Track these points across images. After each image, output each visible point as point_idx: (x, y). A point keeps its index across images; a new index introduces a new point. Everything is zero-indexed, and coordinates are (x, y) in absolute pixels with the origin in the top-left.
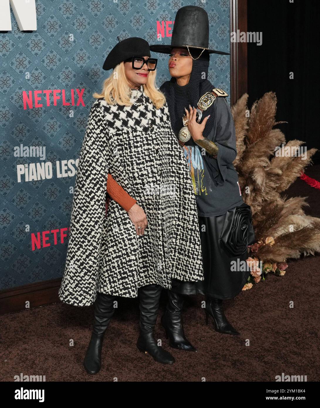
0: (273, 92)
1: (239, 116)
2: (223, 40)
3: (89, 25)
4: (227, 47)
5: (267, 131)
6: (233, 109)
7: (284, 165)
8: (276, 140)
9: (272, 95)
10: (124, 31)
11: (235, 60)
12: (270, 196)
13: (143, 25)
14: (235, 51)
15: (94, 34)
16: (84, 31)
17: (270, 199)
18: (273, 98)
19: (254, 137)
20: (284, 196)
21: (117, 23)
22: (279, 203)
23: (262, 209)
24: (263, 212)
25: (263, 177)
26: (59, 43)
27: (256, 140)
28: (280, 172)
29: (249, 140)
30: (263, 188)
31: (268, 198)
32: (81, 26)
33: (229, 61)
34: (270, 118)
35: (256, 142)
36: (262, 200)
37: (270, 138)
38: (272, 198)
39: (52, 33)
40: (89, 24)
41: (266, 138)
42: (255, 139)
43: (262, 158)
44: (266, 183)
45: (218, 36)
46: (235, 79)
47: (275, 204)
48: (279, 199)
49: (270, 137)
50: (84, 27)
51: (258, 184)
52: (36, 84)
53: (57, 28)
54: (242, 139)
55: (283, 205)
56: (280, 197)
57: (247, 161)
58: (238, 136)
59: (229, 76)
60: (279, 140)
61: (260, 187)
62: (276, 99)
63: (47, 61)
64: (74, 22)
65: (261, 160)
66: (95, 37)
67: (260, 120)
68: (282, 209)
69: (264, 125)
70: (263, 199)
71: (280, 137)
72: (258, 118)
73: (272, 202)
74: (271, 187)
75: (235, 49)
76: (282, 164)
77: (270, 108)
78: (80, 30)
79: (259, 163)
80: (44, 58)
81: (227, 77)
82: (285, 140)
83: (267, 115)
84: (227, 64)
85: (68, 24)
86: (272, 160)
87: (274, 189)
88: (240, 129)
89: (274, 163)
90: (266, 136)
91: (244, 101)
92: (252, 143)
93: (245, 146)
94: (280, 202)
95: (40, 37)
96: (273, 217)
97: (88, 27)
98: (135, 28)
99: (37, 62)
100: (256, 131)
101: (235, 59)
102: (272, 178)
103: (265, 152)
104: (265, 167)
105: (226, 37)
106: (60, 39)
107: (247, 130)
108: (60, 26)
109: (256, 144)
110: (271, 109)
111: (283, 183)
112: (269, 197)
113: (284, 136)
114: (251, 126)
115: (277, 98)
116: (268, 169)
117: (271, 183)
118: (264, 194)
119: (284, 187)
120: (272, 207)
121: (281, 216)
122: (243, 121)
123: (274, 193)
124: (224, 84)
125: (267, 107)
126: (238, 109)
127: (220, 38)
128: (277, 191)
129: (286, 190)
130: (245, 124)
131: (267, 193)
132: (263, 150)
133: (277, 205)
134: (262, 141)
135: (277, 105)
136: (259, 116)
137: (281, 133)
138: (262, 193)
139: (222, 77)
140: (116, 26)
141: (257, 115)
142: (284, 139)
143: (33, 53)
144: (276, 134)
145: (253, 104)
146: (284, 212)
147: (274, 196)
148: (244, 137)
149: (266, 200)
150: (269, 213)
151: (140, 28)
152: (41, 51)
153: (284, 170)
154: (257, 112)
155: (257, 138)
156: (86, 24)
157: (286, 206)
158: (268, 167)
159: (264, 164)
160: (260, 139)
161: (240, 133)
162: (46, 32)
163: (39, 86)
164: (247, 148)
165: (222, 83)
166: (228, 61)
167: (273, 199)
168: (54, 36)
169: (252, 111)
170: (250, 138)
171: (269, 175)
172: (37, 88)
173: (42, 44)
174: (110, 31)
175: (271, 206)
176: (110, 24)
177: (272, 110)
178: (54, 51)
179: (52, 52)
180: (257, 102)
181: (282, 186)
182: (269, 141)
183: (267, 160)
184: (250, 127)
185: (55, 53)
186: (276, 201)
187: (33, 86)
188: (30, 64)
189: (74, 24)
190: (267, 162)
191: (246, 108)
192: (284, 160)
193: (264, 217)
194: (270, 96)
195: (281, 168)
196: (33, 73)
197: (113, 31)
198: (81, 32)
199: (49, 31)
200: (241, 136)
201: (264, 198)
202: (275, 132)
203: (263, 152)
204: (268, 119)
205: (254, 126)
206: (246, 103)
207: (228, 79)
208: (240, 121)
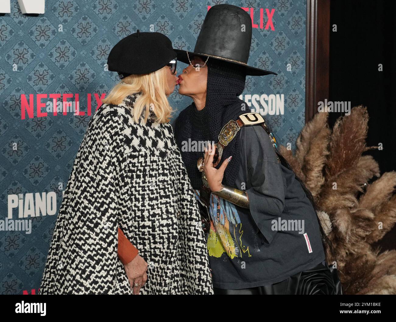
0: (364, 106)
1: (316, 137)
2: (296, 33)
3: (116, 9)
4: (303, 43)
5: (355, 158)
6: (309, 126)
7: (377, 206)
8: (367, 170)
9: (362, 111)
10: (163, 17)
11: (312, 61)
12: (357, 248)
13: (189, 10)
14: (312, 49)
15: (122, 21)
16: (109, 16)
17: (357, 252)
18: (363, 115)
19: (336, 167)
20: (377, 248)
21: (154, 6)
22: (369, 258)
23: (345, 266)
24: (347, 269)
25: (348, 221)
26: (74, 30)
27: (339, 171)
28: (372, 216)
29: (330, 170)
30: (348, 238)
31: (354, 251)
32: (105, 9)
33: (304, 61)
34: (359, 141)
35: (339, 173)
36: (346, 253)
37: (359, 169)
38: (360, 251)
39: (65, 18)
40: (115, 7)
41: (353, 168)
42: (338, 169)
43: (348, 196)
44: (352, 230)
45: (290, 28)
46: (312, 86)
47: (364, 260)
48: (369, 253)
49: (359, 167)
50: (108, 11)
51: (341, 232)
52: (40, 85)
53: (72, 11)
54: (320, 169)
55: (375, 262)
56: (372, 250)
57: (327, 199)
58: (315, 164)
59: (304, 82)
60: (371, 170)
61: (343, 236)
62: (367, 115)
63: (56, 55)
64: (96, 3)
65: (346, 198)
66: (122, 24)
67: (345, 144)
68: (373, 267)
69: (351, 150)
70: (347, 251)
71: (372, 167)
72: (342, 141)
73: (360, 257)
74: (359, 236)
75: (312, 46)
76: (374, 204)
77: (359, 127)
78: (103, 15)
79: (343, 202)
80: (52, 51)
81: (301, 83)
82: (379, 171)
83: (355, 137)
84: (301, 66)
85: (87, 7)
86: (361, 199)
87: (363, 238)
88: (318, 155)
89: (364, 202)
90: (353, 166)
91: (323, 117)
92: (334, 174)
93: (324, 179)
94: (370, 256)
95: (48, 22)
96: (361, 278)
97: (114, 11)
98: (178, 14)
99: (42, 55)
100: (339, 158)
101: (312, 59)
102: (361, 223)
103: (351, 188)
104: (351, 208)
105: (300, 30)
106: (75, 26)
107: (327, 157)
108: (76, 9)
109: (338, 176)
110: (361, 129)
111: (375, 230)
112: (356, 250)
113: (377, 165)
114: (333, 152)
115: (369, 115)
116: (355, 211)
117: (359, 230)
118: (349, 246)
119: (377, 235)
120: (360, 263)
121: (372, 277)
122: (322, 144)
123: (362, 244)
124: (297, 92)
125: (354, 127)
126: (315, 127)
127: (293, 31)
128: (366, 242)
129: (379, 240)
130: (324, 149)
131: (353, 245)
132: (348, 185)
133: (367, 261)
134: (347, 172)
135: (369, 124)
136: (344, 139)
137: (373, 161)
138: (347, 244)
139: (294, 83)
140: (152, 11)
141: (341, 136)
142: (377, 169)
143: (38, 43)
144: (366, 163)
145: (336, 121)
146: (376, 270)
147: (362, 249)
148: (322, 166)
149: (351, 254)
150: (355, 271)
151: (185, 14)
152: (48, 42)
153: (377, 212)
154: (341, 132)
155: (341, 168)
156: (112, 7)
157: (379, 262)
158: (355, 207)
159: (350, 204)
160: (345, 169)
161: (317, 160)
162: (57, 16)
163: (44, 87)
164: (326, 180)
165: (294, 91)
166: (302, 62)
167: (361, 253)
168: (67, 21)
169: (334, 130)
170: (331, 167)
171: (356, 219)
172: (40, 90)
173: (51, 31)
174: (144, 18)
175: (358, 262)
176: (144, 7)
177: (361, 131)
178: (67, 42)
179: (63, 43)
180: (342, 119)
181: (374, 235)
182: (357, 173)
183: (354, 198)
184: (331, 153)
185: (67, 44)
186: (365, 256)
187: (36, 88)
188: (33, 58)
189: (95, 7)
190: (354, 202)
191: (327, 126)
192: (378, 199)
193: (349, 278)
194: (360, 111)
195: (373, 210)
196: (37, 71)
197: (147, 17)
198: (105, 18)
199: (61, 15)
200: (319, 164)
201: (349, 250)
202: (365, 160)
203: (349, 187)
204: (356, 143)
205: (336, 152)
206: (326, 119)
207: (303, 86)
208: (318, 144)
